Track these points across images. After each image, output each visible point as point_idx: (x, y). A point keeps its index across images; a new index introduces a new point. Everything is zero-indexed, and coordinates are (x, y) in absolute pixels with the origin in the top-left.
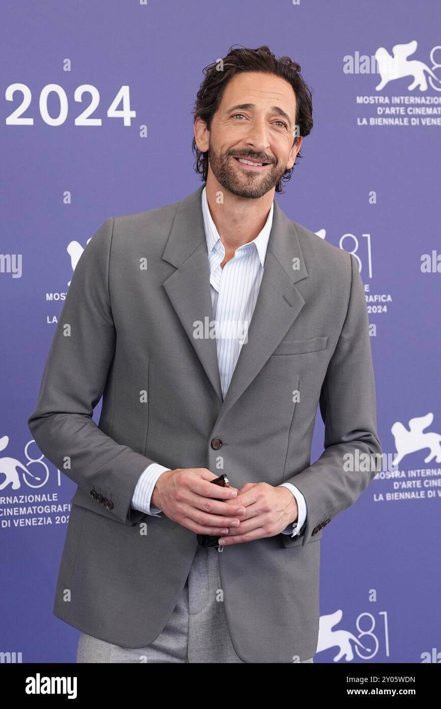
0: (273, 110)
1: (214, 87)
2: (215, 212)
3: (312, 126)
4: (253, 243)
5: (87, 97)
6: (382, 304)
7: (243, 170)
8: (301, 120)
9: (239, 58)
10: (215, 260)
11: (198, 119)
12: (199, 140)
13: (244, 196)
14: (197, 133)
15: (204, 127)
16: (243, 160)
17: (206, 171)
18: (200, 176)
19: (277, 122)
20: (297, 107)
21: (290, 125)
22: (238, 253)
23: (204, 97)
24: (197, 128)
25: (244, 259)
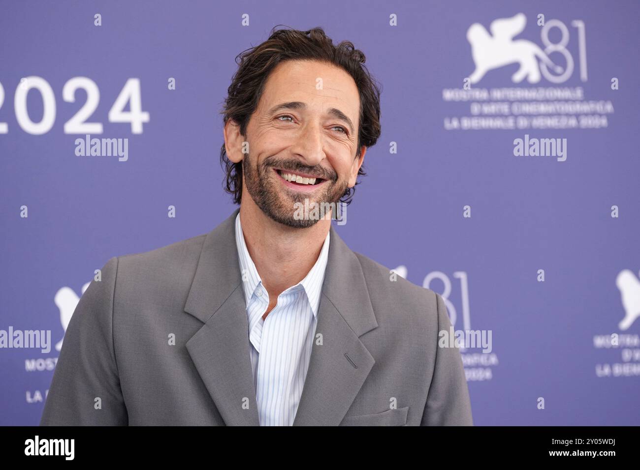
0: (330, 113)
1: (252, 79)
2: (252, 245)
3: (380, 134)
4: (301, 285)
5: (81, 95)
6: (484, 367)
7: (288, 192)
8: (365, 125)
9: (285, 41)
10: (256, 309)
11: (230, 120)
12: (230, 148)
13: (290, 226)
14: (227, 139)
15: (236, 131)
16: (290, 175)
17: (239, 189)
18: (230, 197)
19: (336, 127)
20: (361, 108)
21: (352, 132)
22: (282, 300)
23: (238, 93)
24: (228, 132)
25: (292, 307)
